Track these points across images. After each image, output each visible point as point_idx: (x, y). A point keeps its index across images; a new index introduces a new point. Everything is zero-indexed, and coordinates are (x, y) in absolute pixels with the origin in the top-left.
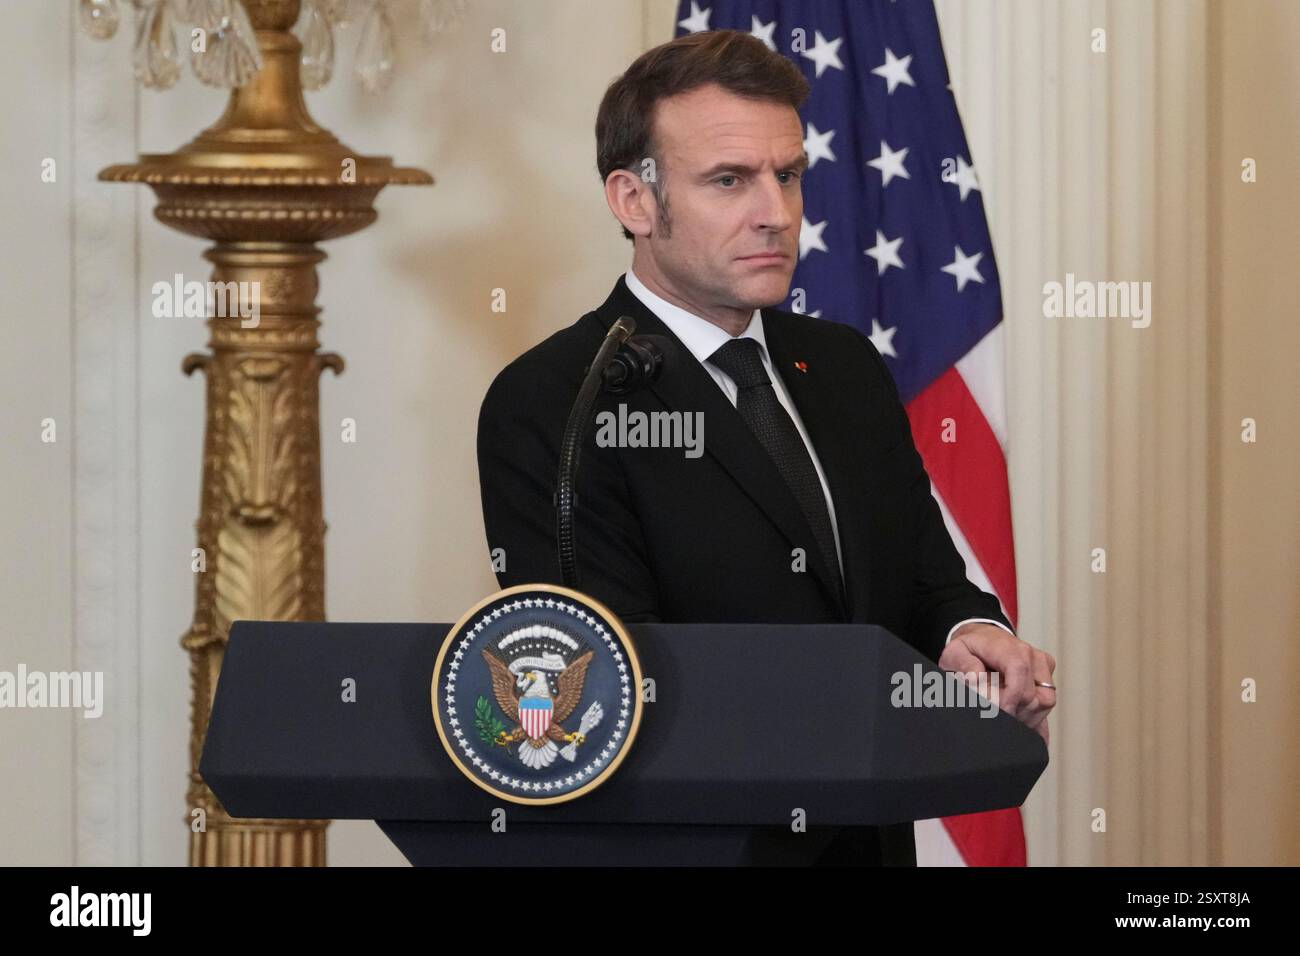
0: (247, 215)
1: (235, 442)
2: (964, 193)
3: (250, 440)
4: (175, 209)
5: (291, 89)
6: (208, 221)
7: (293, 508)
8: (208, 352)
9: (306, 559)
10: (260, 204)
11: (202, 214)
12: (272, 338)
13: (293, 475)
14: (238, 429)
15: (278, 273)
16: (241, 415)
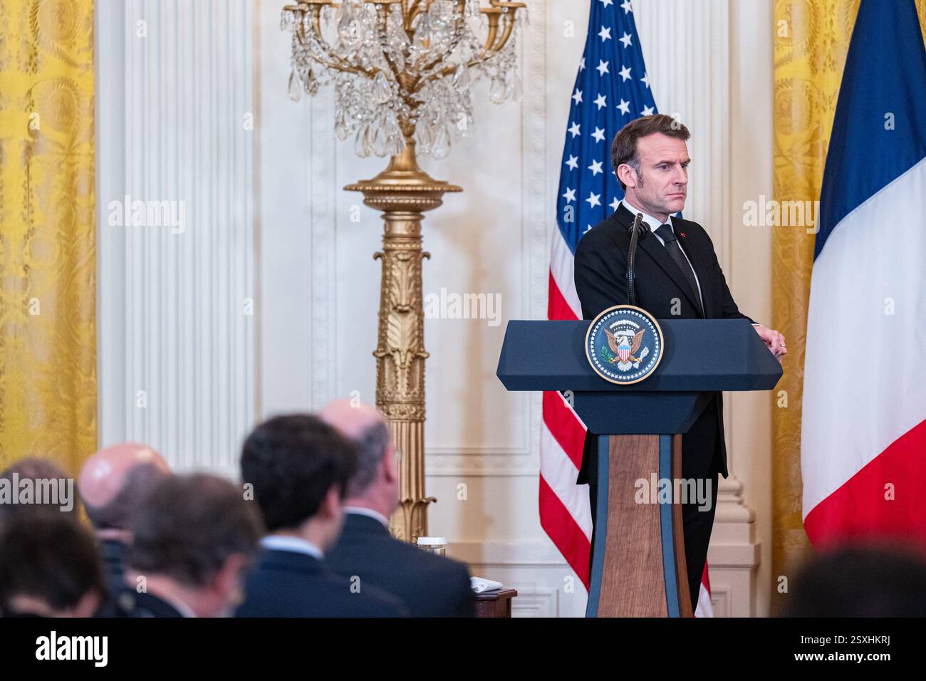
0: (401, 201)
1: (393, 282)
3: (400, 282)
4: (373, 199)
5: (412, 157)
6: (381, 204)
7: (414, 307)
8: (383, 252)
9: (419, 325)
10: (405, 198)
11: (384, 201)
12: (408, 246)
13: (414, 296)
14: (395, 279)
15: (410, 223)
16: (396, 273)
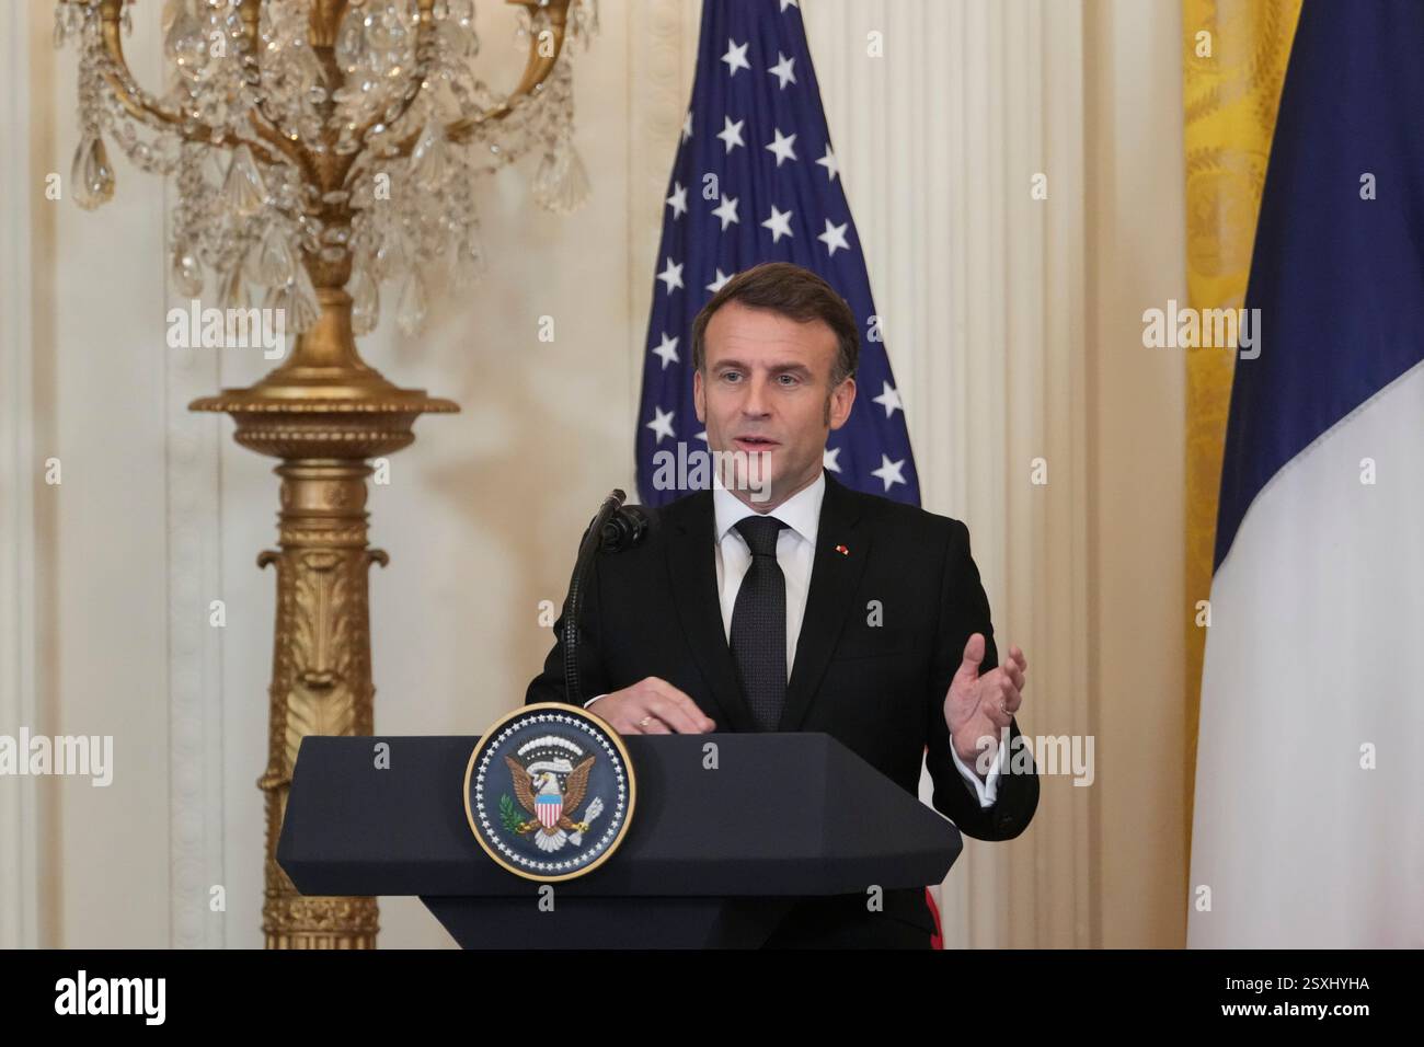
0: (310, 437)
1: (300, 620)
2: (889, 411)
3: (312, 620)
4: (250, 432)
5: (345, 335)
6: (278, 442)
7: (347, 674)
8: (279, 549)
9: (359, 715)
10: (319, 428)
11: (273, 436)
12: (330, 537)
13: (348, 649)
14: (303, 611)
15: (334, 485)
16: (305, 600)
